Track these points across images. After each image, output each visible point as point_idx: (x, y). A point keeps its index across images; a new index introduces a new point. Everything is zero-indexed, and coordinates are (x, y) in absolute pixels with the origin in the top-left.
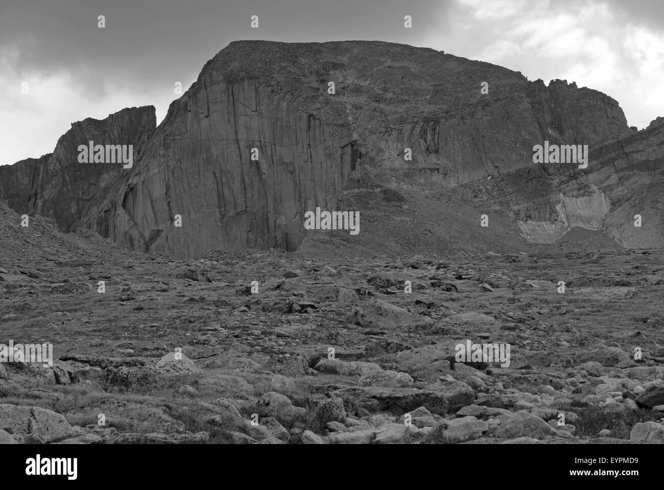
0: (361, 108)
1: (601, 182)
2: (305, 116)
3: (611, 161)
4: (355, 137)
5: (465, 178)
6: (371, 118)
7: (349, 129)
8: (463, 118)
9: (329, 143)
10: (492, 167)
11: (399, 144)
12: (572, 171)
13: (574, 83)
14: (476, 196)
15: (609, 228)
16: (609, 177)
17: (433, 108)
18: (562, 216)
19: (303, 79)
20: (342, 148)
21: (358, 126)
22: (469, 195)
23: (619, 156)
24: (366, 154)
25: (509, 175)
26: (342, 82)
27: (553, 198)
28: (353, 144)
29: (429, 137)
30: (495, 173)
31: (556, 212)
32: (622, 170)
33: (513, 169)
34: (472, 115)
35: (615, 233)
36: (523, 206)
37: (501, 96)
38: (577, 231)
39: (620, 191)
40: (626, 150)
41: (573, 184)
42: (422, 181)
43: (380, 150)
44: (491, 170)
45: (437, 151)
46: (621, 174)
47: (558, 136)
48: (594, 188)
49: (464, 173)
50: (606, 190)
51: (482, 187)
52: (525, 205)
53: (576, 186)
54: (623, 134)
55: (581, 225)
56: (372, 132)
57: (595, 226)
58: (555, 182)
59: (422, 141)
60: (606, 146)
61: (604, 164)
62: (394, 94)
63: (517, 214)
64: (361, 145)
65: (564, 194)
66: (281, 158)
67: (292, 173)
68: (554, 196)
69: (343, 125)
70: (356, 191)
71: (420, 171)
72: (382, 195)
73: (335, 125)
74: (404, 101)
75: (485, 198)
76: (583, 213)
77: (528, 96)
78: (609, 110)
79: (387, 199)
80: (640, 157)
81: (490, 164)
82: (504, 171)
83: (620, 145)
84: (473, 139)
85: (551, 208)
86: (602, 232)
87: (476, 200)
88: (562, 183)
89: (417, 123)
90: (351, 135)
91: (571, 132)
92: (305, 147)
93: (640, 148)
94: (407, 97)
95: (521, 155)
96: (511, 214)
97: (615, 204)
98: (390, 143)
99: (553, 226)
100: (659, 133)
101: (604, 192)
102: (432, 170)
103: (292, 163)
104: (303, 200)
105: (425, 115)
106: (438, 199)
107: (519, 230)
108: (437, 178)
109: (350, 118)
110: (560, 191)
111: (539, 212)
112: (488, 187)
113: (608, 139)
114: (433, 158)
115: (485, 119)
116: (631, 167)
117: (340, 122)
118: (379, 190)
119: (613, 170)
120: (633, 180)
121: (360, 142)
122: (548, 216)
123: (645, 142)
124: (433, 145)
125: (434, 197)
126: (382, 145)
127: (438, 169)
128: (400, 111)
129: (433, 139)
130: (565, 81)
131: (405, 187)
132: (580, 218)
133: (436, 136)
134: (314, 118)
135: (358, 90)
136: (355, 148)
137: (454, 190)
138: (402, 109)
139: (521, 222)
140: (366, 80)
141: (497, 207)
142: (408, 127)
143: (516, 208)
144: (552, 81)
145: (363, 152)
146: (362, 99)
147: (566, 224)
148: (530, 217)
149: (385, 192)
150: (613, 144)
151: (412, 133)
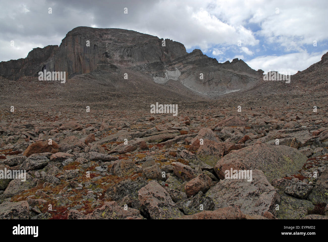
0: (111, 44)
1: (178, 67)
2: (93, 45)
3: (181, 61)
4: (107, 51)
5: (138, 64)
6: (113, 46)
7: (106, 49)
8: (139, 47)
9: (99, 53)
10: (147, 61)
11: (120, 53)
12: (170, 64)
13: (172, 40)
14: (141, 69)
15: (180, 80)
16: (181, 66)
17: (131, 44)
18: (167, 76)
19: (95, 36)
20: (103, 54)
21: (108, 48)
22: (139, 69)
23: (184, 60)
24: (110, 56)
25: (152, 64)
26: (107, 38)
27: (164, 71)
28: (106, 53)
29: (129, 52)
30: (148, 63)
31: (165, 75)
32: (185, 64)
33: (153, 62)
34: (142, 47)
35: (182, 81)
36: (155, 73)
37: (151, 42)
38: (171, 81)
39: (184, 70)
40: (186, 58)
41: (170, 67)
42: (125, 64)
43: (114, 55)
44: (147, 62)
45: (131, 56)
46: (184, 65)
47: (167, 54)
48: (176, 69)
49: (138, 62)
50: (180, 69)
51: (143, 67)
52: (156, 72)
53: (171, 68)
54: (185, 54)
55: (172, 79)
56: (112, 50)
57: (176, 79)
58: (165, 66)
59: (127, 53)
60: (180, 57)
61: (179, 62)
62: (121, 41)
63: (153, 75)
64: (109, 54)
65: (168, 70)
66: (86, 57)
67: (89, 62)
68: (164, 70)
69: (104, 48)
70: (101, 64)
71: (125, 61)
72: (110, 66)
73: (102, 48)
74: (123, 43)
75: (144, 70)
76: (173, 75)
77: (159, 42)
78: (181, 47)
79: (111, 67)
80: (190, 60)
81: (146, 60)
82: (150, 63)
83: (184, 57)
84: (142, 53)
85: (163, 74)
86: (178, 81)
87: (141, 70)
88: (167, 67)
89: (126, 48)
90: (106, 50)
91: (170, 53)
92: (93, 54)
93: (190, 57)
94: (124, 42)
95: (155, 58)
96: (151, 75)
97: (182, 73)
98: (117, 53)
99: (164, 79)
100: (195, 53)
101: (179, 70)
102: (129, 61)
103: (89, 59)
104: (92, 70)
105: (129, 46)
106: (129, 69)
107: (153, 79)
108: (130, 63)
109: (107, 46)
110: (166, 69)
111: (160, 75)
112: (145, 67)
113: (181, 55)
114: (130, 58)
115: (146, 48)
116: (187, 63)
117: (103, 47)
118: (109, 65)
119: (182, 64)
120: (187, 67)
121: (108, 52)
122: (162, 76)
123: (191, 56)
124: (130, 54)
125: (128, 68)
126: (115, 54)
127: (131, 61)
128: (122, 45)
129: (130, 52)
130: (170, 39)
131: (119, 65)
132: (172, 77)
133: (131, 52)
134: (96, 46)
135: (111, 39)
136: (107, 54)
137: (135, 67)
138: (122, 44)
139: (154, 77)
140: (114, 37)
141: (147, 72)
142: (123, 49)
143: (153, 73)
144: (166, 39)
145: (109, 55)
146: (111, 42)
147: (168, 78)
148: (157, 76)
149: (111, 65)
150: (182, 57)
151: (124, 51)
